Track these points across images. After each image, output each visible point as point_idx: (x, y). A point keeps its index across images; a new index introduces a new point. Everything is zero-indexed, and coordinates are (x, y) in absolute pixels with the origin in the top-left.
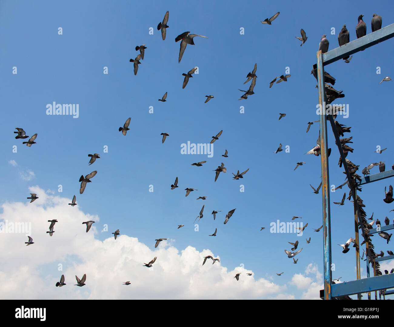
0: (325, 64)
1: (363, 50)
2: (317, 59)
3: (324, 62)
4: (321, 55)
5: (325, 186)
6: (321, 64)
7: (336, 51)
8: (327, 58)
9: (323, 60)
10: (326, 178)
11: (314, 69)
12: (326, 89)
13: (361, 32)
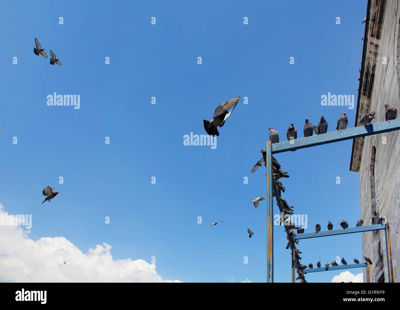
0: (273, 153)
2: (266, 148)
3: (273, 151)
4: (270, 145)
5: (270, 253)
6: (270, 153)
7: (284, 143)
8: (276, 148)
11: (263, 156)
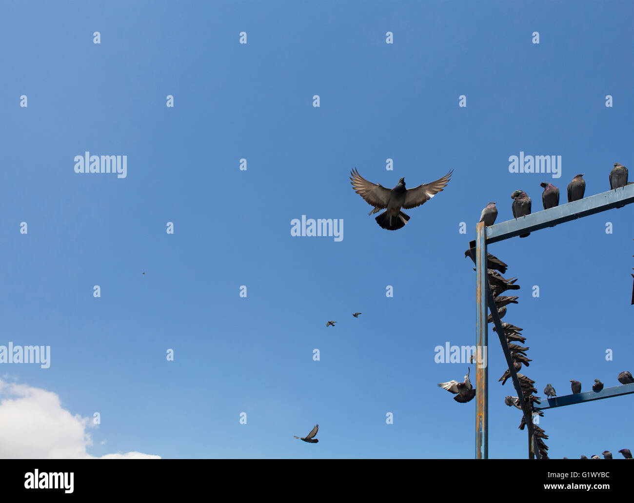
0: (488, 241)
1: (553, 226)
2: (476, 234)
3: (488, 238)
4: (483, 228)
5: (481, 414)
6: (483, 242)
7: (507, 223)
8: (493, 234)
9: (486, 235)
10: (482, 403)
11: (471, 247)
12: (488, 277)
13: (551, 200)
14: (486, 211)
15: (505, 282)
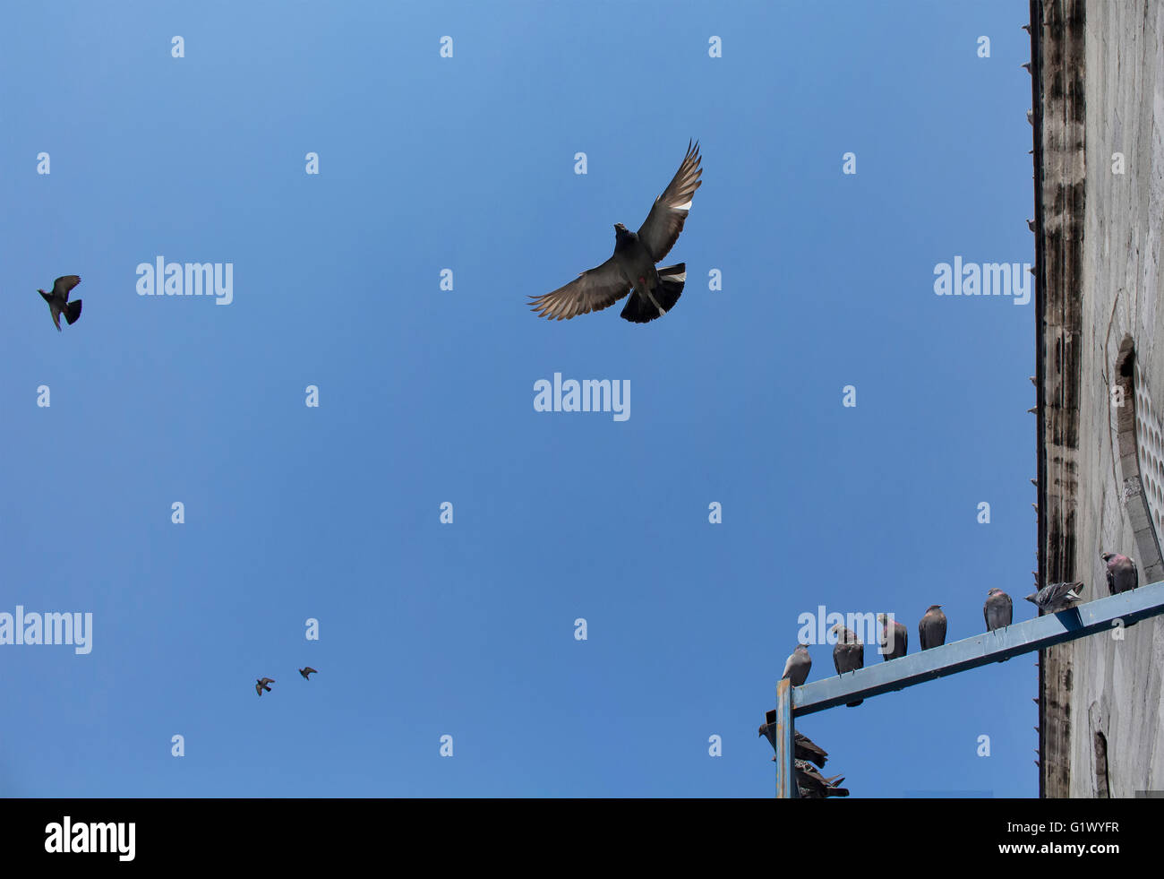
0: (796, 713)
1: (897, 691)
2: (777, 698)
3: (795, 708)
4: (788, 691)
6: (788, 714)
7: (827, 684)
8: (804, 700)
9: (792, 702)
11: (768, 722)
13: (895, 646)
14: (793, 659)
15: (824, 783)
